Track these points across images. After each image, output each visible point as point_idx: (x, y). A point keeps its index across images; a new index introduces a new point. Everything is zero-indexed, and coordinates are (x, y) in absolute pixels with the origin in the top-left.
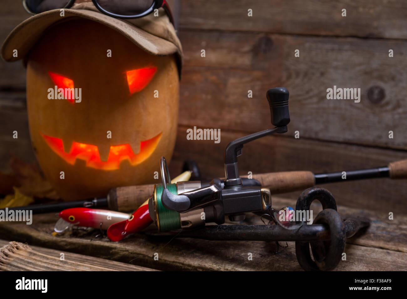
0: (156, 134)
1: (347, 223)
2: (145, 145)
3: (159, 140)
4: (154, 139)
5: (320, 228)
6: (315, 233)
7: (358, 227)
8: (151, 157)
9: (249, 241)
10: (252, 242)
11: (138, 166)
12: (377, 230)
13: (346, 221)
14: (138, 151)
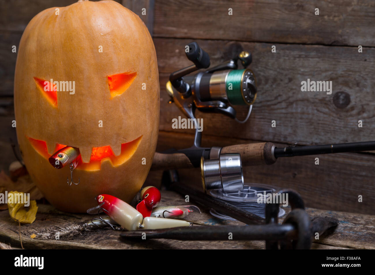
0: (136, 138)
1: (315, 223)
2: (125, 147)
3: (139, 143)
4: (134, 142)
5: (288, 228)
6: (284, 233)
7: (326, 227)
8: (131, 160)
9: (221, 242)
10: (224, 243)
11: (119, 168)
12: (344, 230)
13: (314, 221)
14: (119, 153)
